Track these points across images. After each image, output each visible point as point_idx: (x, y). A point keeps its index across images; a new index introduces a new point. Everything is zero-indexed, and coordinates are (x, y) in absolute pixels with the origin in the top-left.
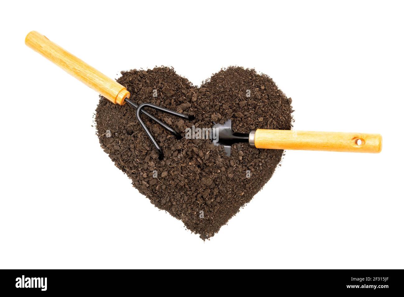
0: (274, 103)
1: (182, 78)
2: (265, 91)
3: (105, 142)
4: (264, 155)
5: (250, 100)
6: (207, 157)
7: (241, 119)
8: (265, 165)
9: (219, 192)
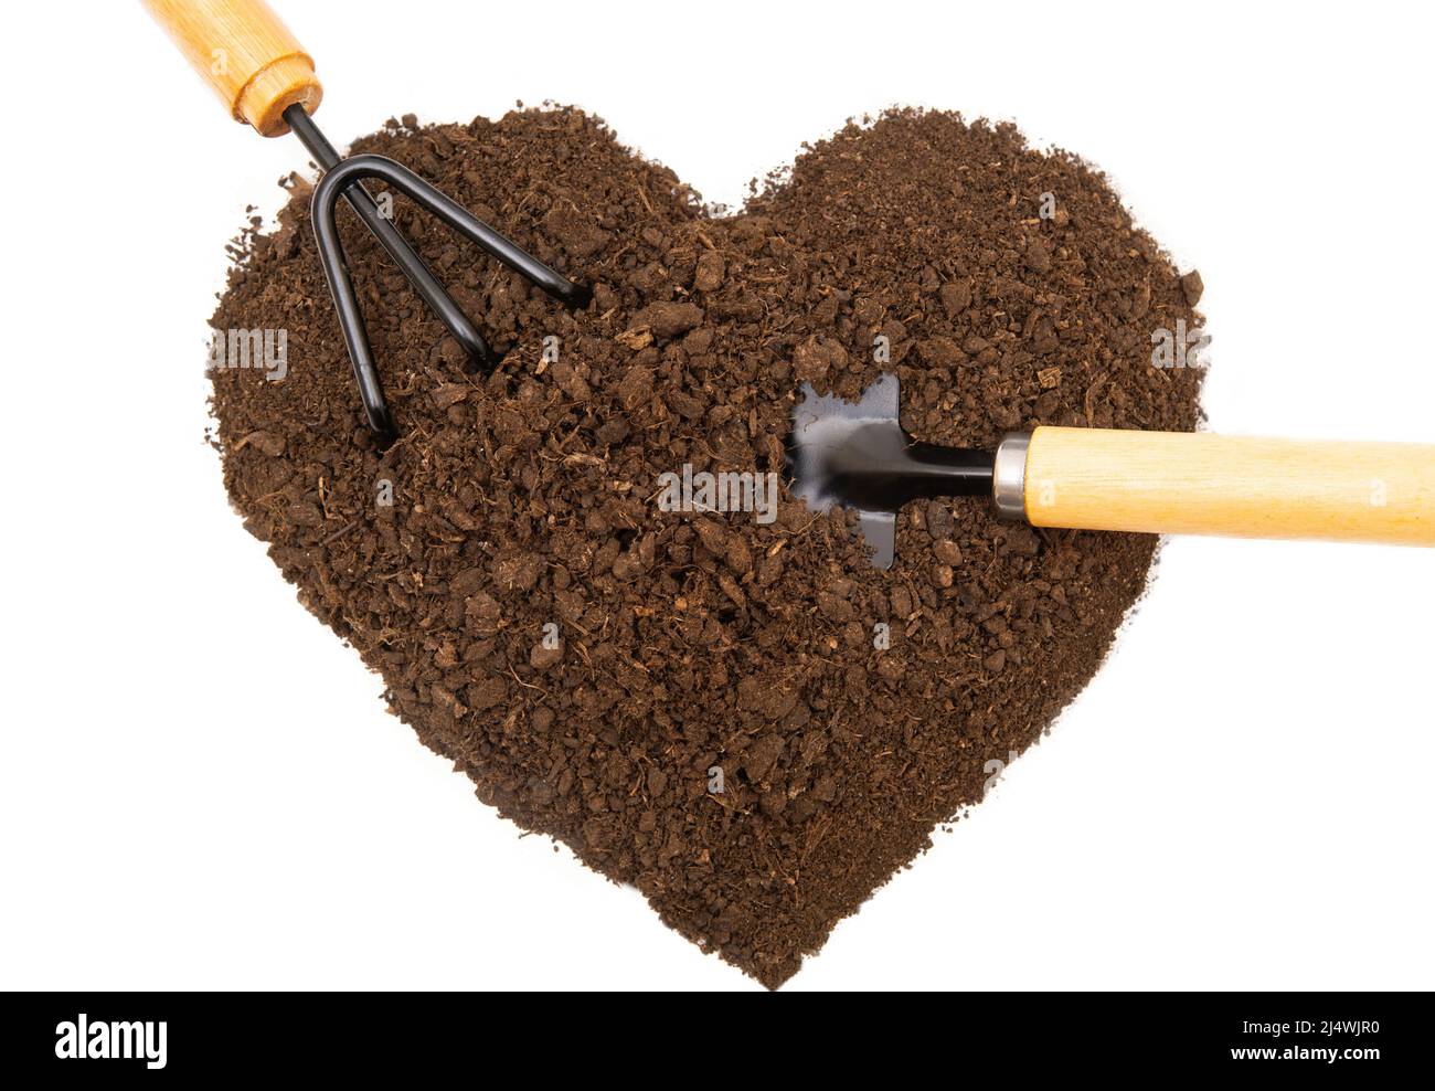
0: (1116, 294)
1: (645, 167)
2: (1070, 235)
3: (251, 481)
4: (1066, 562)
5: (999, 274)
6: (770, 571)
7: (953, 372)
8: (1067, 616)
9: (829, 752)
